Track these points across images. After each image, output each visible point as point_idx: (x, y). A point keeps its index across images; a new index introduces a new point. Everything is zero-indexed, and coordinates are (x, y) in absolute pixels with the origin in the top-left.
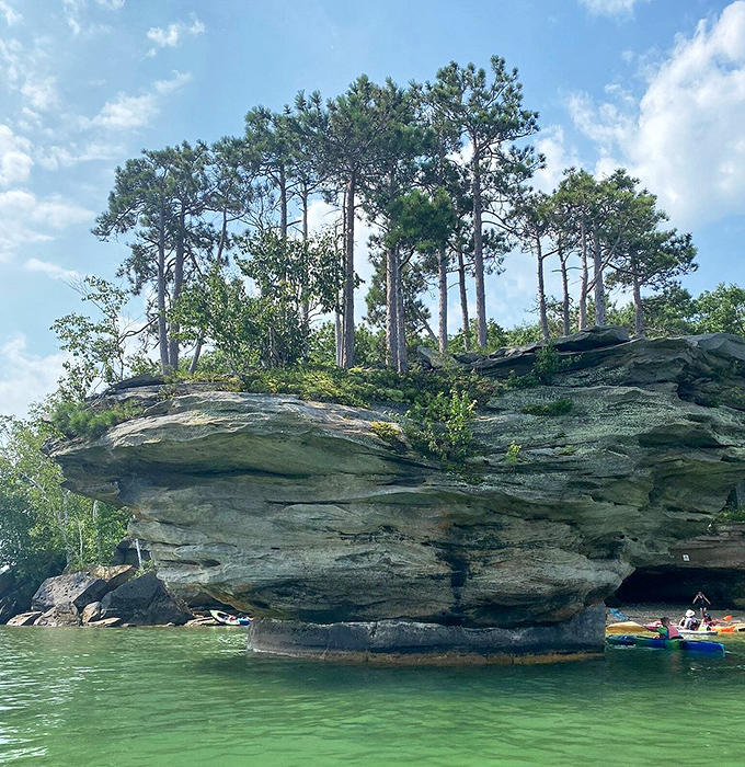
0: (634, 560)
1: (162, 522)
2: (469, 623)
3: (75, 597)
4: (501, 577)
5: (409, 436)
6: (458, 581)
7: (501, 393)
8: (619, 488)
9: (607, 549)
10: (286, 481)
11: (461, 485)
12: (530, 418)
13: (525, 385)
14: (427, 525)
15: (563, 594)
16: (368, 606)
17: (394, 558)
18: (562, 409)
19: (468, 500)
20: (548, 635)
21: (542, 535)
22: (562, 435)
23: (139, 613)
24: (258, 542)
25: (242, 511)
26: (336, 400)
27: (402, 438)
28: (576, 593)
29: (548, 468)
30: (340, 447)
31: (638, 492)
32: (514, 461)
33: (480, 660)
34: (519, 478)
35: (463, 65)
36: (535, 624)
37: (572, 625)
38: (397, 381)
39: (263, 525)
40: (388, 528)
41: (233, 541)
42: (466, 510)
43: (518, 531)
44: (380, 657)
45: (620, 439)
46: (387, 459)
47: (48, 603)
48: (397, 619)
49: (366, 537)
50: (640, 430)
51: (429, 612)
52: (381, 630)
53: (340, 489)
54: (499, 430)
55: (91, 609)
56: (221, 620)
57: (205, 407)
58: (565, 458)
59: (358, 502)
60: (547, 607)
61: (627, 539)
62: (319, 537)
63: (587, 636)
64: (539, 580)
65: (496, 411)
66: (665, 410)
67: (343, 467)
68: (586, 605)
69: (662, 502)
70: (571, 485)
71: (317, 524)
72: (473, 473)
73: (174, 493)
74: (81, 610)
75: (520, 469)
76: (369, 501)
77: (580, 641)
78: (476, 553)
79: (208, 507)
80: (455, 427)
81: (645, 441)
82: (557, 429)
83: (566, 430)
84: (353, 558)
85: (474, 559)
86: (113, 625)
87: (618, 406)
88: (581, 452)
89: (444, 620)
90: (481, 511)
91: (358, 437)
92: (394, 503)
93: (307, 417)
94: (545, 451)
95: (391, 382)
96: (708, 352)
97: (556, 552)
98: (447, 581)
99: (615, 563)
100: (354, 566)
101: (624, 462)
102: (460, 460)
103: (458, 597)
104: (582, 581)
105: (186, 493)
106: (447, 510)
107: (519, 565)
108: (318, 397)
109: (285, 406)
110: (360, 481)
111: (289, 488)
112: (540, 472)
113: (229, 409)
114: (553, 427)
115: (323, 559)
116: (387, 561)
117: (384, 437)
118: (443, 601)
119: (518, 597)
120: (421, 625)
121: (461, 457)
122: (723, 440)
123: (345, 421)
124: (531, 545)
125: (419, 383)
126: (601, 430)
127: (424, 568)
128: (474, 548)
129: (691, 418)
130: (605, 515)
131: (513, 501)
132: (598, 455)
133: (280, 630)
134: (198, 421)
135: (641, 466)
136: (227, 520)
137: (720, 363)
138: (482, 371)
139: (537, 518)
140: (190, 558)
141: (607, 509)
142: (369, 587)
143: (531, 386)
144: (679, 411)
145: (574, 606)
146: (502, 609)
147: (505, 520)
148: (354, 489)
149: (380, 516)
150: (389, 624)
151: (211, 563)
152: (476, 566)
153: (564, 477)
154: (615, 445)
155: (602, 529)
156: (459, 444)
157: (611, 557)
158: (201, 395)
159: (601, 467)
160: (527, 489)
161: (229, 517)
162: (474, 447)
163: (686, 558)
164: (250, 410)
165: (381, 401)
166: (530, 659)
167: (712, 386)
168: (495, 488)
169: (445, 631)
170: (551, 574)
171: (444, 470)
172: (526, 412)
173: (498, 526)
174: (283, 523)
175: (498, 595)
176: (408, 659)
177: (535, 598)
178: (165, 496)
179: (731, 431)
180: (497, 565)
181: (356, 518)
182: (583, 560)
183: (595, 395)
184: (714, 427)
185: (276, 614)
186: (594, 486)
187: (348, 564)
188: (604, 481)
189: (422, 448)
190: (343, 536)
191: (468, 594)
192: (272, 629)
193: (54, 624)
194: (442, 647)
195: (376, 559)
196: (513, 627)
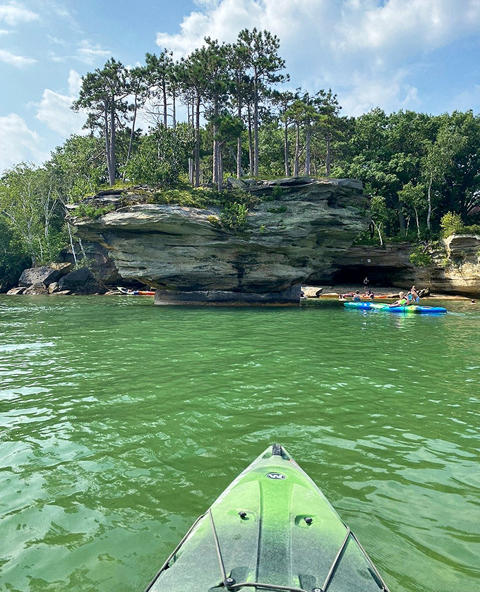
0: (315, 267)
1: (123, 252)
2: (244, 292)
3: (43, 280)
4: (257, 274)
5: (222, 221)
6: (240, 276)
7: (259, 203)
8: (302, 241)
9: (302, 263)
10: (172, 237)
11: (242, 241)
12: (270, 214)
13: (269, 200)
14: (228, 256)
15: (281, 281)
16: (206, 285)
17: (216, 268)
18: (282, 210)
19: (244, 247)
20: (276, 296)
21: (273, 259)
22: (282, 221)
23: (80, 288)
24: (162, 261)
25: (155, 248)
26: (194, 206)
27: (220, 223)
28: (287, 280)
29: (275, 234)
30: (196, 226)
31: (311, 242)
32: (262, 232)
33: (249, 304)
34: (264, 238)
35: (251, 31)
36: (270, 292)
37: (286, 292)
38: (218, 196)
39: (164, 254)
40: (213, 256)
41: (152, 260)
42: (244, 250)
43: (264, 257)
44: (210, 304)
45: (303, 223)
46: (213, 230)
47: (28, 283)
48: (217, 290)
49: (206, 259)
50: (311, 220)
51: (229, 287)
52: (211, 294)
53: (195, 241)
54: (257, 219)
55: (53, 286)
56: (123, 292)
57: (144, 211)
58: (282, 230)
59: (203, 246)
60: (275, 285)
61: (310, 259)
62: (187, 259)
63: (292, 297)
64: (272, 276)
65: (257, 210)
66: (321, 212)
67: (196, 233)
68: (292, 285)
69: (324, 245)
70: (283, 240)
71: (186, 254)
72: (247, 236)
73: (129, 241)
74: (47, 286)
75: (264, 235)
76: (207, 246)
77: (289, 298)
78: (247, 266)
79: (142, 247)
80: (240, 218)
81: (312, 223)
82: (280, 218)
83: (283, 219)
84: (200, 267)
85: (247, 268)
86: (67, 294)
87: (304, 209)
88: (288, 228)
89: (235, 290)
90: (249, 251)
91: (202, 223)
92: (216, 247)
93: (183, 215)
94: (274, 227)
95: (215, 197)
96: (343, 187)
97: (279, 265)
98: (236, 276)
99: (305, 269)
100: (201, 270)
101: (304, 231)
102: (242, 231)
103: (240, 282)
104: (289, 276)
105: (134, 241)
106: (237, 250)
107: (264, 270)
108: (186, 205)
109: (175, 211)
110: (203, 238)
111: (174, 240)
112: (272, 236)
113: (153, 212)
114: (279, 217)
115: (189, 268)
116: (213, 268)
117: (213, 223)
118: (235, 284)
119: (263, 282)
120: (226, 292)
121: (242, 230)
122: (346, 222)
123: (197, 216)
124: (269, 262)
125: (227, 197)
126: (296, 219)
127: (227, 271)
128: (246, 264)
129: (331, 215)
130: (298, 251)
131: (262, 247)
132: (294, 229)
133: (170, 294)
134: (143, 217)
135: (311, 233)
136: (149, 252)
137: (348, 190)
138: (253, 192)
139: (271, 252)
140: (135, 266)
141: (298, 249)
142: (206, 278)
143: (271, 200)
144: (326, 212)
145: (286, 285)
146: (258, 286)
147: (259, 253)
148: (200, 241)
149: (211, 252)
150: (214, 292)
151: (142, 268)
152: (247, 271)
153: (281, 238)
154: (301, 225)
155: (297, 256)
156: (242, 225)
157: (303, 266)
158: (142, 206)
159: (296, 234)
160: (267, 242)
161: (150, 251)
162: (247, 226)
163: (369, 261)
164: (161, 213)
165: (211, 205)
166: (268, 304)
167: (345, 199)
168: (254, 242)
169: (235, 294)
170: (276, 273)
171: (235, 235)
172: (268, 211)
173: (256, 256)
174: (172, 253)
175: (255, 281)
176: (221, 304)
177: (270, 282)
178: (125, 242)
179: (349, 218)
180: (255, 270)
181: (202, 252)
182: (290, 268)
183: (295, 205)
184: (341, 218)
185: (169, 288)
186: (292, 241)
187: (198, 270)
188: (296, 239)
189: (227, 227)
190: (196, 259)
191: (244, 281)
192: (167, 294)
193: (34, 294)
194: (234, 300)
195: (209, 268)
196: (261, 293)
